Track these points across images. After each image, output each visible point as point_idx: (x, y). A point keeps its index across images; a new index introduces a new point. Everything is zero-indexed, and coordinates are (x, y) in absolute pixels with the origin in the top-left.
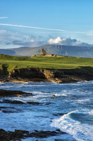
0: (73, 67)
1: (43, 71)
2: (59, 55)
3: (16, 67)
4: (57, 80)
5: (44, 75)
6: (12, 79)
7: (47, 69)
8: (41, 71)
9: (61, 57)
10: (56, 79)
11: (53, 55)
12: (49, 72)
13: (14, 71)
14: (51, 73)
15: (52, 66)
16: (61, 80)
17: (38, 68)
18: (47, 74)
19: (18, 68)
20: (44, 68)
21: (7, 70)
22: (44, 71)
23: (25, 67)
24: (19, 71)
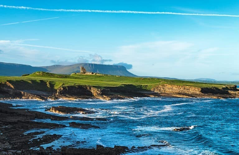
0: (117, 85)
1: (90, 88)
2: (99, 74)
3: (63, 84)
4: (105, 98)
5: (92, 92)
6: (61, 96)
7: (93, 87)
8: (88, 88)
9: (101, 75)
10: (104, 96)
11: (92, 73)
12: (96, 90)
13: (62, 89)
14: (98, 91)
15: (97, 84)
16: (110, 98)
17: (86, 86)
18: (94, 91)
19: (66, 85)
20: (90, 85)
21: (54, 87)
22: (92, 89)
23: (73, 85)
24: (67, 88)
